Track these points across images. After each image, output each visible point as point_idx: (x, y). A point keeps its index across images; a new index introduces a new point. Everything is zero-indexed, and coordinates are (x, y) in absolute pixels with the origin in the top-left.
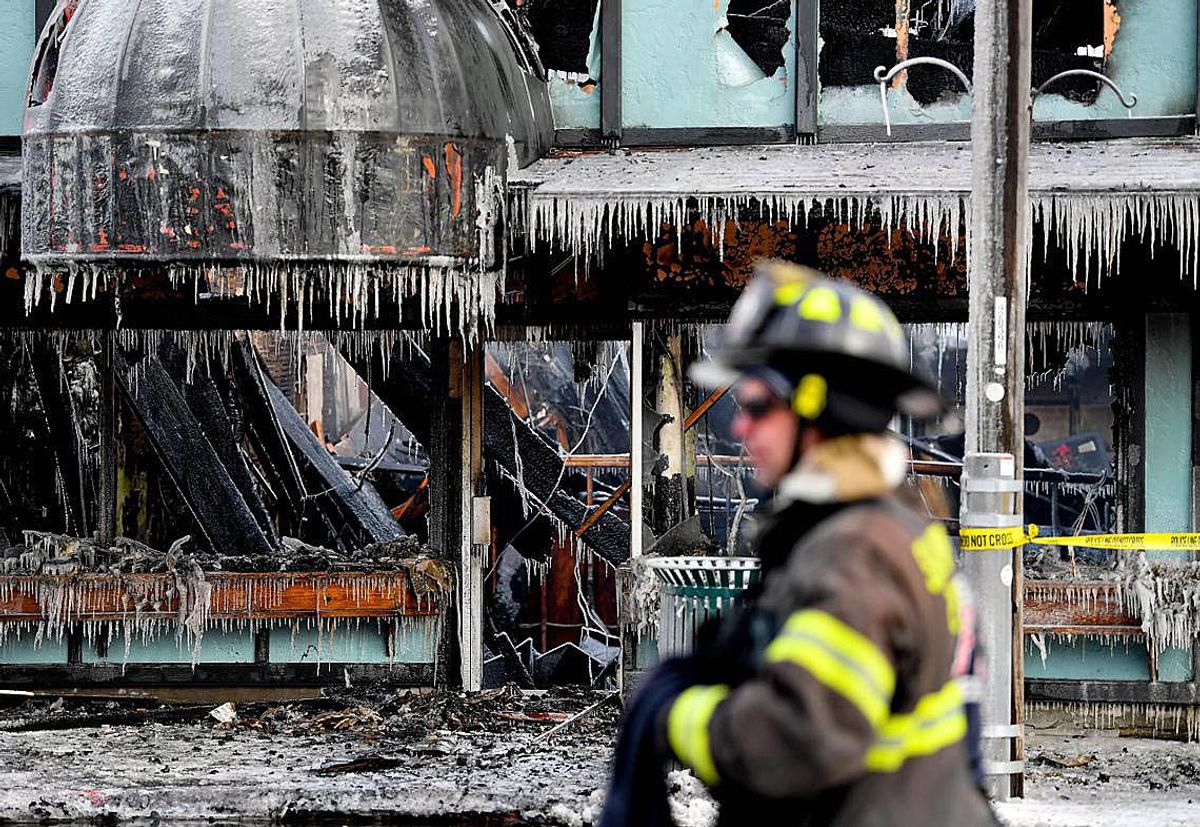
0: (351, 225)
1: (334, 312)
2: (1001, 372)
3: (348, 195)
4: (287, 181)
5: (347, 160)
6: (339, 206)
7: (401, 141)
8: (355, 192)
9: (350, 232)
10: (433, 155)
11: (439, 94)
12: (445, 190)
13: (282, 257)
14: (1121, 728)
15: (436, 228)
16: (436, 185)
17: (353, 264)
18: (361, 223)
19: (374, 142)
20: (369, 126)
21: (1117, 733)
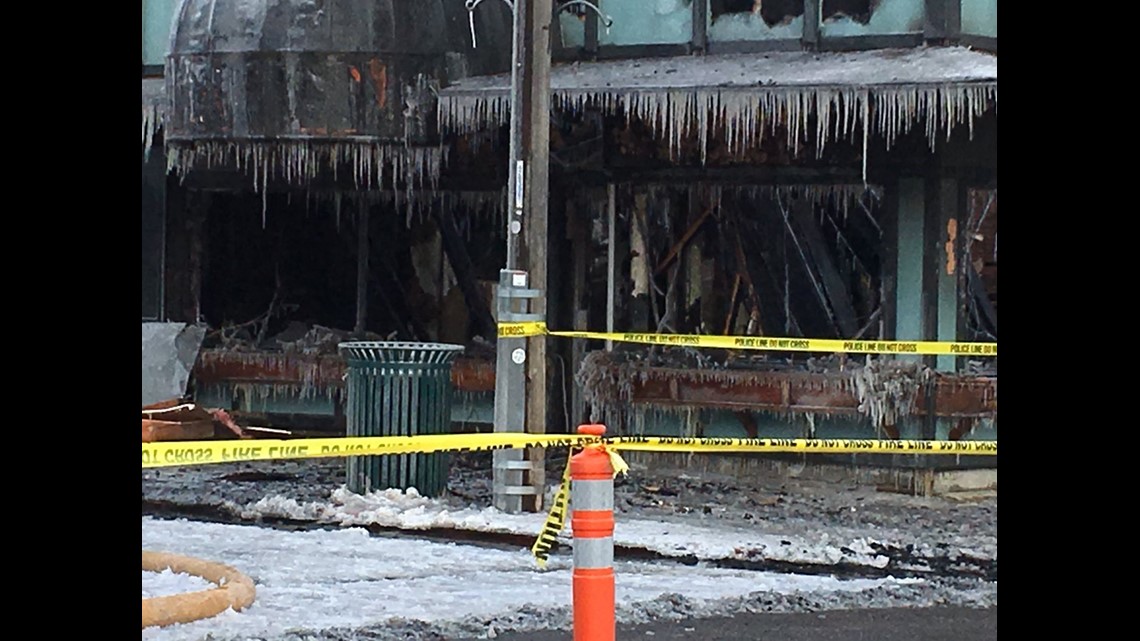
0: (293, 115)
1: (286, 174)
2: (519, 213)
3: (291, 94)
4: (253, 84)
5: (291, 71)
6: (285, 102)
7: (331, 58)
8: (296, 92)
9: (292, 119)
10: (358, 67)
11: (370, 25)
12: (370, 89)
13: (249, 136)
14: (878, 484)
15: (361, 117)
16: (361, 87)
17: (297, 142)
18: (301, 112)
19: (309, 59)
20: (306, 46)
21: (875, 488)
